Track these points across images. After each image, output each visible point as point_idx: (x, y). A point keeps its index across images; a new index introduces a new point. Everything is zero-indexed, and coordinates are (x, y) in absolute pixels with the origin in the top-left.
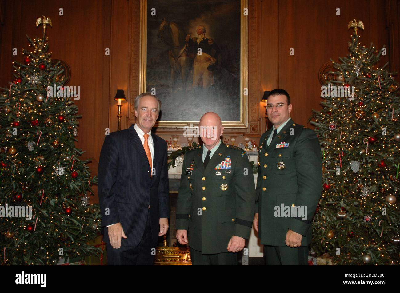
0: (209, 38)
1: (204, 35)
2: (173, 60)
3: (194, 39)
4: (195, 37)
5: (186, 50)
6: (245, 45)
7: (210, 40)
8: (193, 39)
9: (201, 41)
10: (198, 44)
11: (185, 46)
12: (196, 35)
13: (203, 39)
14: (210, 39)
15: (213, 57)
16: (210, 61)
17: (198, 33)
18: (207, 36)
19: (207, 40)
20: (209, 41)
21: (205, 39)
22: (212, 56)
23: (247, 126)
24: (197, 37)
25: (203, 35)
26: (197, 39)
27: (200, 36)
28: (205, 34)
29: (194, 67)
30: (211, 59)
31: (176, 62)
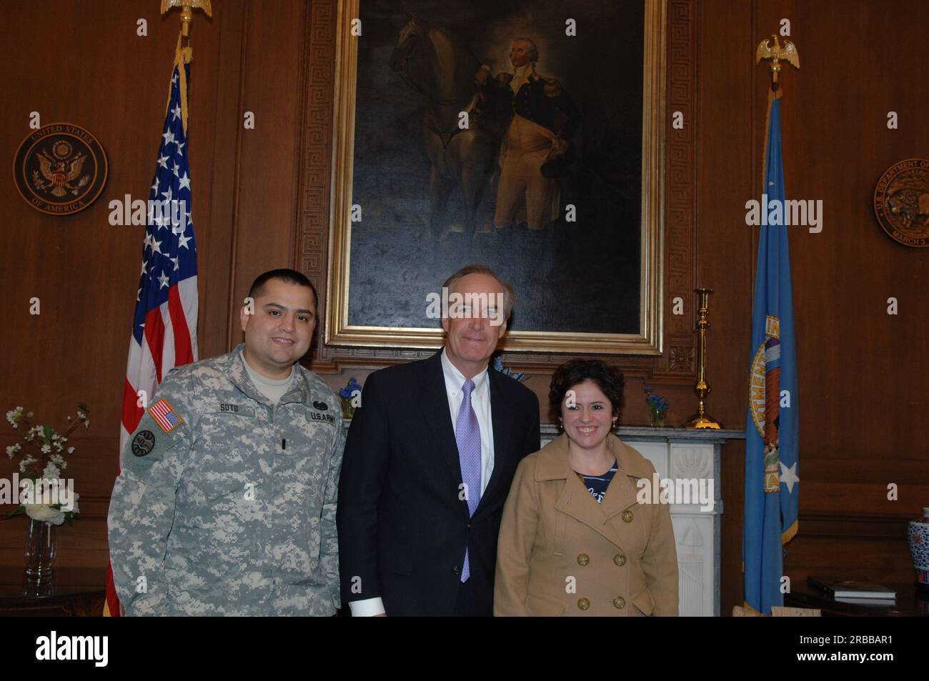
0: (546, 76)
1: (534, 66)
2: (437, 140)
3: (502, 78)
4: (505, 73)
5: (478, 111)
6: (658, 101)
7: (551, 84)
8: (498, 77)
9: (524, 87)
10: (512, 92)
11: (475, 99)
12: (510, 67)
13: (530, 78)
14: (550, 80)
15: (558, 135)
16: (550, 147)
17: (513, 61)
18: (540, 70)
19: (542, 82)
20: (547, 87)
21: (536, 79)
22: (556, 134)
23: (661, 351)
24: (511, 72)
25: (530, 68)
26: (511, 78)
27: (520, 71)
28: (536, 64)
29: (500, 163)
30: (554, 141)
31: (445, 148)
